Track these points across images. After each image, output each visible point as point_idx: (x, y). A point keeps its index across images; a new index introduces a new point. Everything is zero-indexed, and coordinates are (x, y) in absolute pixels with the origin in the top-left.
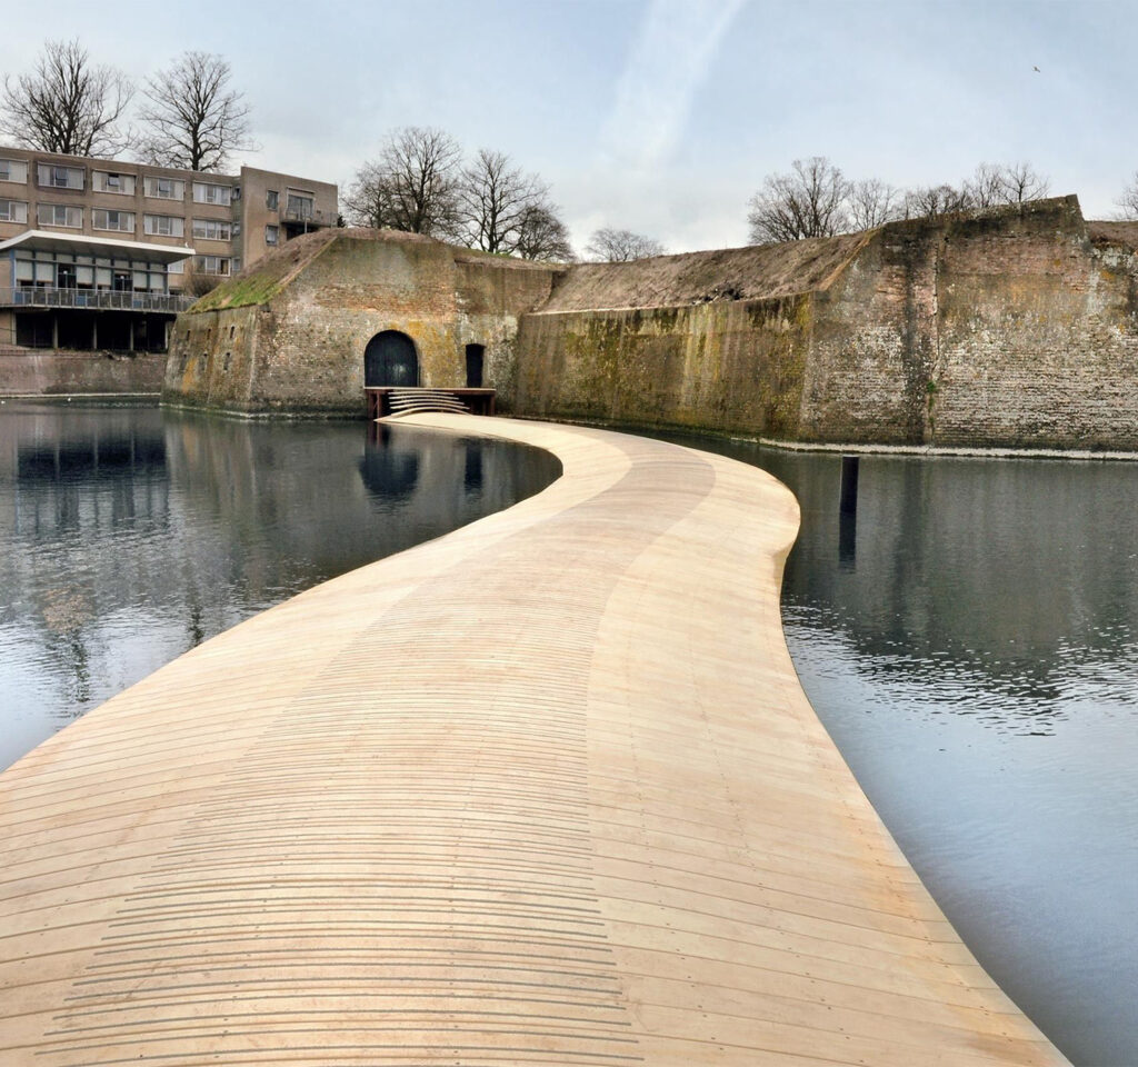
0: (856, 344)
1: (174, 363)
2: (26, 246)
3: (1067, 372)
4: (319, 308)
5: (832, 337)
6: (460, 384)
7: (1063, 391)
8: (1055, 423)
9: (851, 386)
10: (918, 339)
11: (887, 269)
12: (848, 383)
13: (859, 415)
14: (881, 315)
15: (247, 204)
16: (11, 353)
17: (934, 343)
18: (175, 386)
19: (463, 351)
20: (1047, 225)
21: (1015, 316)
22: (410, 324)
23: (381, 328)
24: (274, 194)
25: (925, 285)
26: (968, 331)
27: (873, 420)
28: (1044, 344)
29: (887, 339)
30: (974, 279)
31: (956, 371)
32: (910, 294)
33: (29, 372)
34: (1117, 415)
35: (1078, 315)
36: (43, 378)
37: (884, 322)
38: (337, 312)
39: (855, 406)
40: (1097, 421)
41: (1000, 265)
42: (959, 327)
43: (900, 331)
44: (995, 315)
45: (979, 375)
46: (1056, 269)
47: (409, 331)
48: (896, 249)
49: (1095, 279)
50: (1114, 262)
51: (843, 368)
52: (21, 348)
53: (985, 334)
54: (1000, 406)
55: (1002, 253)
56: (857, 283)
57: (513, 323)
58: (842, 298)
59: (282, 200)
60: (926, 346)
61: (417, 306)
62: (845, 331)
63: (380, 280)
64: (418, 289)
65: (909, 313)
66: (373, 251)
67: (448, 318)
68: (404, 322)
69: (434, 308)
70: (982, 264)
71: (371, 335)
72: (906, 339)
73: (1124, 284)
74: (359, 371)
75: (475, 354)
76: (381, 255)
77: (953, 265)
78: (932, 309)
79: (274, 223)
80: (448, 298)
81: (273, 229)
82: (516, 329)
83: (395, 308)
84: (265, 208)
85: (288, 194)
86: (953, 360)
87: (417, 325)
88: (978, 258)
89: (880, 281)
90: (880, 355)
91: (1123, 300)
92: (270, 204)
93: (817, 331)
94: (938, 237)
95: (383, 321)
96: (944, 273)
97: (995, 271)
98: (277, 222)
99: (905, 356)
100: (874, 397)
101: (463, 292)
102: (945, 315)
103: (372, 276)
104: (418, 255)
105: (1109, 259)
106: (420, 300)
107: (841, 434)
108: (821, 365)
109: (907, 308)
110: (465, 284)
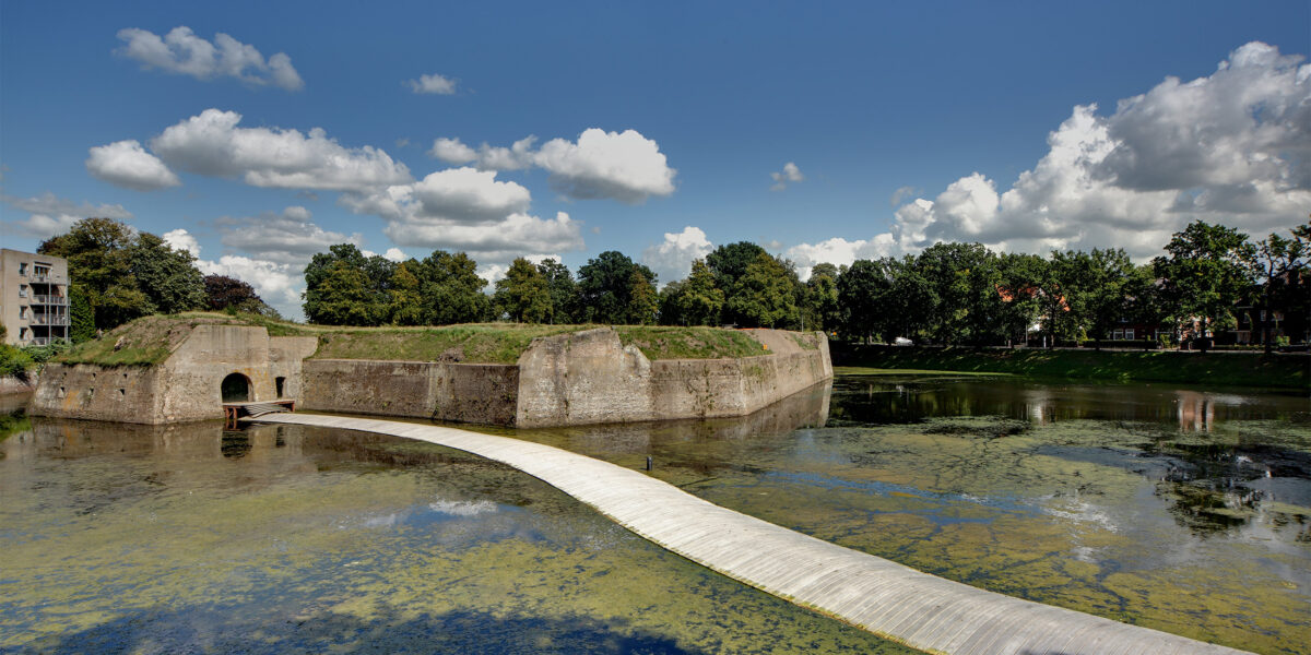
0: (537, 387)
1: (47, 391)
3: (615, 392)
4: (194, 364)
5: (527, 384)
6: (273, 399)
7: (615, 400)
8: (612, 412)
9: (536, 404)
10: (560, 383)
11: (547, 356)
12: (534, 402)
13: (540, 416)
14: (546, 375)
15: (6, 272)
17: (566, 384)
18: (50, 406)
19: (274, 382)
20: (605, 337)
21: (596, 372)
22: (245, 369)
23: (230, 372)
24: (24, 265)
25: (562, 362)
26: (579, 380)
27: (545, 417)
28: (607, 382)
29: (548, 384)
30: (580, 359)
31: (575, 395)
32: (556, 366)
34: (634, 408)
35: (618, 371)
37: (547, 377)
38: (205, 366)
39: (539, 412)
40: (627, 410)
41: (589, 353)
42: (575, 378)
43: (553, 381)
44: (588, 372)
45: (584, 396)
46: (609, 354)
47: (245, 373)
48: (550, 348)
49: (623, 357)
50: (629, 351)
51: (533, 396)
53: (585, 380)
54: (592, 407)
55: (590, 348)
56: (536, 362)
57: (299, 364)
58: (530, 368)
59: (30, 269)
60: (564, 386)
61: (249, 359)
62: (532, 382)
63: (228, 347)
64: (249, 350)
65: (556, 373)
66: (224, 332)
67: (265, 365)
68: (242, 369)
69: (258, 360)
70: (583, 353)
71: (224, 376)
72: (556, 383)
73: (632, 358)
74: (219, 396)
75: (280, 381)
76: (228, 334)
77: (572, 353)
78: (565, 371)
79: (24, 283)
80: (265, 355)
81: (23, 287)
82: (300, 368)
83: (237, 360)
84: (18, 274)
85: (34, 265)
86: (574, 393)
87: (249, 369)
88: (581, 350)
89: (544, 360)
90: (546, 390)
91: (633, 365)
92: (22, 272)
93: (521, 382)
94: (566, 343)
95: (231, 368)
96: (568, 357)
97: (587, 355)
98: (27, 283)
99: (556, 390)
100: (545, 407)
101: (273, 351)
102: (569, 373)
103: (224, 345)
104: (249, 333)
105: (628, 349)
106: (250, 356)
107: (534, 424)
108: (524, 397)
109: (555, 371)
110: (274, 346)
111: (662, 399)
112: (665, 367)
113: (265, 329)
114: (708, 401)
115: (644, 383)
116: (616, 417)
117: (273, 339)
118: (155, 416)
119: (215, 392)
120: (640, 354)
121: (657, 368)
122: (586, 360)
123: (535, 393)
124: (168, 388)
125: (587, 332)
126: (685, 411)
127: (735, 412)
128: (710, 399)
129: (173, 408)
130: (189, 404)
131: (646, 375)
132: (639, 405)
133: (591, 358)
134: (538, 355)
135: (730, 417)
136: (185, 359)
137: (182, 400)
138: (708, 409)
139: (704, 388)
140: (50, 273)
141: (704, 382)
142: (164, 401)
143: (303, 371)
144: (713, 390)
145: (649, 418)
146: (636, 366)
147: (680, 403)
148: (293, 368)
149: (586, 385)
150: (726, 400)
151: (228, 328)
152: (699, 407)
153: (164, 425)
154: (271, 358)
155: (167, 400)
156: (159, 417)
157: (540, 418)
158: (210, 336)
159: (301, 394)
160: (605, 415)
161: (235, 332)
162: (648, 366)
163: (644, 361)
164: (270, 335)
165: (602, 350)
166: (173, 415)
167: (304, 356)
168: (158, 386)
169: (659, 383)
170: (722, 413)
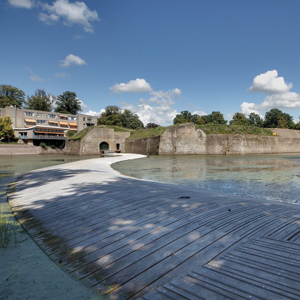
0: (166, 142)
1: (66, 148)
2: (35, 128)
3: (193, 145)
4: (92, 139)
5: (163, 141)
6: (116, 150)
7: (193, 147)
8: (192, 151)
9: (165, 148)
10: (174, 141)
11: (170, 132)
12: (165, 147)
13: (166, 151)
14: (169, 138)
15: (79, 120)
16: (32, 147)
17: (176, 142)
18: (66, 151)
19: (116, 145)
20: (190, 126)
21: (186, 138)
22: (107, 141)
23: (102, 141)
24: (84, 118)
25: (175, 134)
26: (180, 140)
27: (168, 152)
28: (190, 141)
29: (170, 141)
30: (181, 133)
31: (179, 145)
32: (173, 135)
33: (36, 150)
34: (199, 150)
35: (194, 138)
36: (39, 151)
37: (169, 139)
38: (95, 139)
39: (166, 150)
40: (197, 151)
41: (184, 131)
42: (179, 140)
43: (171, 140)
44: (184, 138)
45: (182, 146)
46: (191, 132)
47: (107, 142)
48: (171, 130)
49: (196, 133)
50: (198, 131)
51: (164, 145)
52: (34, 146)
53: (183, 140)
54: (185, 149)
55: (184, 130)
56: (166, 134)
57: (124, 140)
58: (164, 136)
59: (86, 119)
60: (175, 142)
61: (108, 138)
62: (164, 140)
63: (102, 134)
64: (108, 135)
65: (173, 138)
66: (101, 130)
67: (113, 140)
68: (106, 141)
69: (111, 138)
70: (182, 131)
71: (100, 142)
72: (172, 141)
73: (200, 134)
74: (99, 148)
75: (118, 145)
76: (102, 131)
77: (178, 132)
78: (176, 137)
79: (84, 123)
80: (113, 137)
81: (84, 124)
82: (124, 141)
83: (104, 138)
84: (83, 121)
85: (87, 118)
86: (178, 144)
87: (108, 141)
88: (181, 131)
89: (169, 134)
90: (169, 143)
91: (200, 136)
92: (84, 120)
93: (161, 140)
94: (176, 128)
95: (103, 140)
96: (177, 133)
97: (184, 132)
98: (85, 123)
99: (172, 143)
100: (168, 149)
101: (116, 136)
102: (177, 138)
103: (101, 133)
104: (108, 130)
105: (198, 130)
106: (108, 137)
107: (164, 154)
108: (161, 145)
109: (172, 137)
110: (116, 134)
111: (210, 147)
112: (212, 137)
113: (113, 129)
114: (228, 149)
115: (204, 141)
116: (193, 153)
117: (116, 132)
118: (80, 152)
119: (98, 147)
120: (202, 132)
121: (209, 137)
122: (183, 134)
123: (165, 144)
124: (84, 145)
125: (183, 125)
126: (219, 152)
127: (238, 153)
128: (228, 148)
129: (85, 150)
130: (90, 150)
131: (204, 139)
132: (202, 149)
133: (185, 133)
134: (166, 132)
135: (236, 154)
136: (89, 137)
137: (88, 148)
138: (227, 152)
139: (226, 144)
140: (92, 120)
141: (227, 142)
142: (83, 149)
143: (125, 142)
144: (230, 145)
145: (205, 153)
146: (201, 136)
147: (217, 149)
148: (122, 141)
149: (183, 142)
150: (235, 149)
151: (102, 129)
152: (224, 150)
153: (82, 155)
154: (115, 138)
155: (84, 148)
156: (81, 153)
157: (166, 152)
158: (96, 131)
159: (124, 149)
160: (189, 152)
161: (104, 130)
162: (205, 136)
163: (204, 135)
164: (115, 131)
165: (189, 131)
166: (85, 152)
167: (126, 138)
168: (82, 145)
169: (209, 142)
170: (233, 153)
